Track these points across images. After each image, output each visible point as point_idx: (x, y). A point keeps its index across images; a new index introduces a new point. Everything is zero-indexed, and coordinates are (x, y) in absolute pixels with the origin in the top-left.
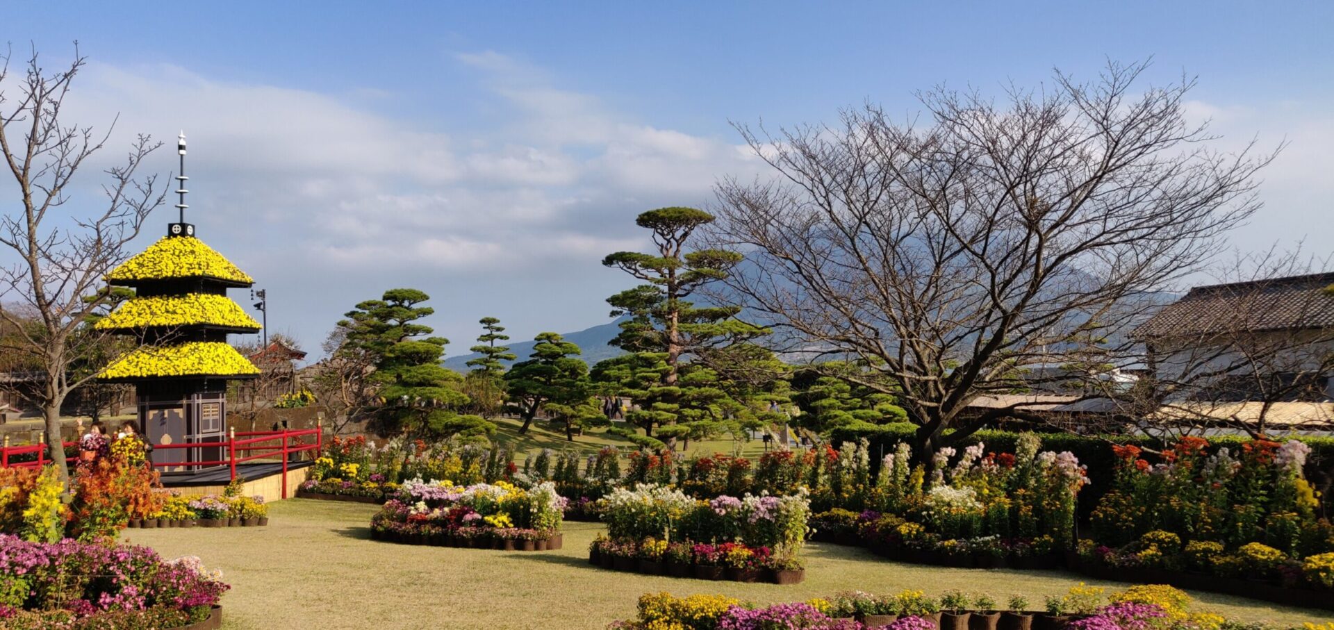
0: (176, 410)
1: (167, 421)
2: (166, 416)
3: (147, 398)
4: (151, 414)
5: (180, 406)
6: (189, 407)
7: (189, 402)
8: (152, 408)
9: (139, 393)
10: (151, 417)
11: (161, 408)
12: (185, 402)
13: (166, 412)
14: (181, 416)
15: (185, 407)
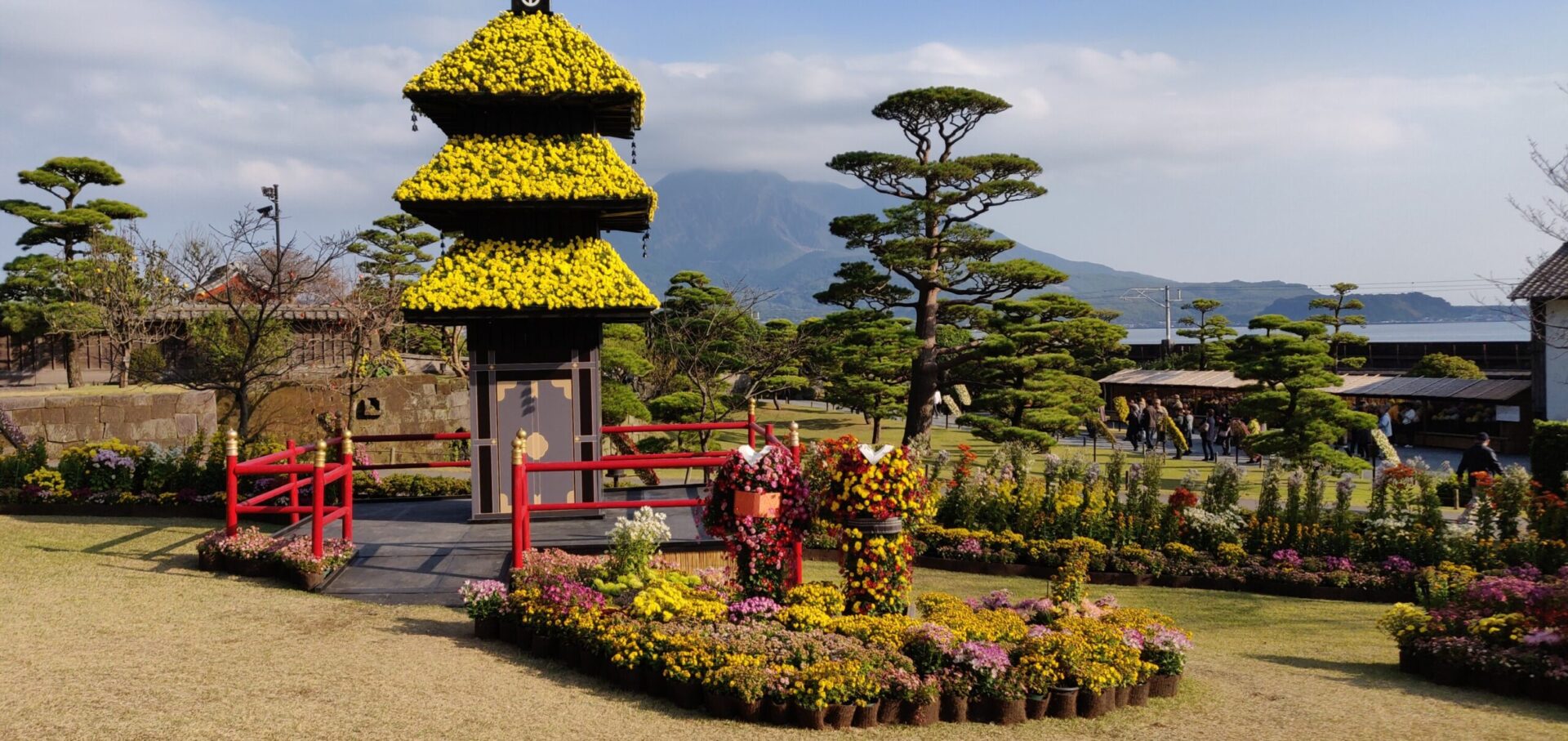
0: (556, 383)
1: (537, 404)
2: (535, 394)
3: (491, 355)
4: (502, 390)
5: (567, 375)
6: (585, 375)
7: (585, 365)
8: (504, 377)
9: (474, 344)
10: (501, 396)
11: (524, 377)
12: (575, 365)
13: (535, 386)
14: (568, 395)
15: (576, 376)
